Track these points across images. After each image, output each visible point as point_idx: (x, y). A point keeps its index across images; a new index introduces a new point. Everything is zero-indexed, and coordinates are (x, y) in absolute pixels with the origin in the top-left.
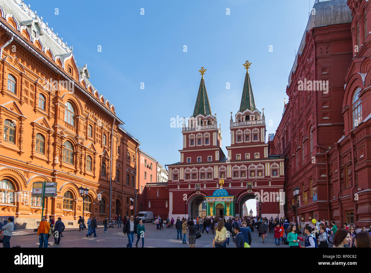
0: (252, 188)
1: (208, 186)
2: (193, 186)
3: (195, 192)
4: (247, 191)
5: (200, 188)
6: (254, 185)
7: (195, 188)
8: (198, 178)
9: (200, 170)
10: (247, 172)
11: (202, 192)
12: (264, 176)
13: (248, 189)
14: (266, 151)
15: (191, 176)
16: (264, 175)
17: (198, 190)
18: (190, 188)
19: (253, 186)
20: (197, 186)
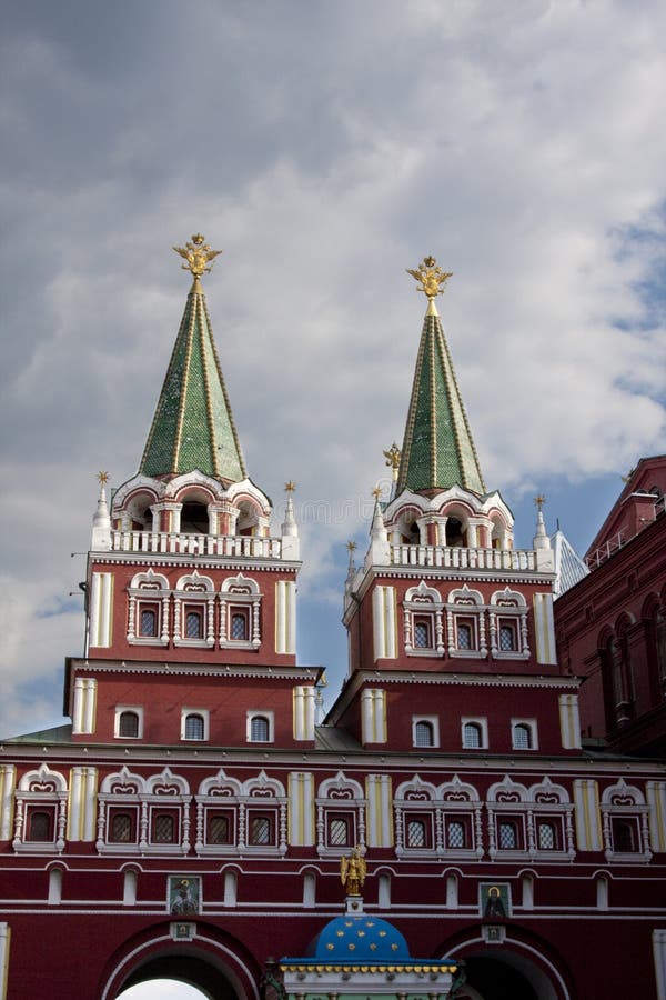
0: (511, 916)
1: (247, 890)
2: (151, 887)
3: (161, 926)
4: (479, 935)
5: (202, 903)
6: (518, 899)
7: (167, 903)
8: (193, 842)
9: (204, 788)
10: (479, 823)
11: (205, 926)
12: (572, 853)
13: (489, 920)
14: (570, 715)
15: (145, 820)
16: (571, 844)
17: (183, 917)
18: (129, 898)
19: (514, 904)
20: (178, 887)
